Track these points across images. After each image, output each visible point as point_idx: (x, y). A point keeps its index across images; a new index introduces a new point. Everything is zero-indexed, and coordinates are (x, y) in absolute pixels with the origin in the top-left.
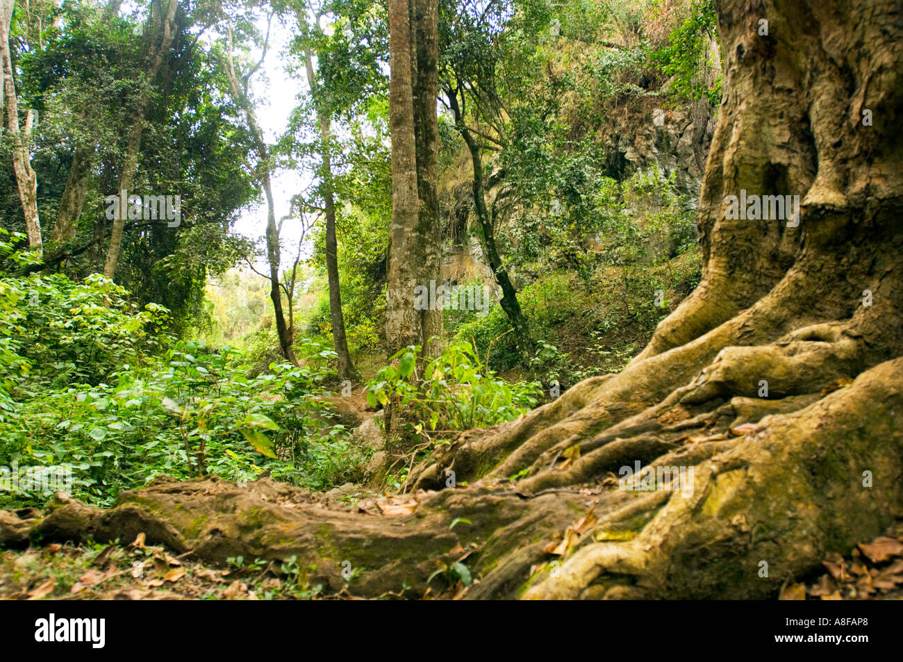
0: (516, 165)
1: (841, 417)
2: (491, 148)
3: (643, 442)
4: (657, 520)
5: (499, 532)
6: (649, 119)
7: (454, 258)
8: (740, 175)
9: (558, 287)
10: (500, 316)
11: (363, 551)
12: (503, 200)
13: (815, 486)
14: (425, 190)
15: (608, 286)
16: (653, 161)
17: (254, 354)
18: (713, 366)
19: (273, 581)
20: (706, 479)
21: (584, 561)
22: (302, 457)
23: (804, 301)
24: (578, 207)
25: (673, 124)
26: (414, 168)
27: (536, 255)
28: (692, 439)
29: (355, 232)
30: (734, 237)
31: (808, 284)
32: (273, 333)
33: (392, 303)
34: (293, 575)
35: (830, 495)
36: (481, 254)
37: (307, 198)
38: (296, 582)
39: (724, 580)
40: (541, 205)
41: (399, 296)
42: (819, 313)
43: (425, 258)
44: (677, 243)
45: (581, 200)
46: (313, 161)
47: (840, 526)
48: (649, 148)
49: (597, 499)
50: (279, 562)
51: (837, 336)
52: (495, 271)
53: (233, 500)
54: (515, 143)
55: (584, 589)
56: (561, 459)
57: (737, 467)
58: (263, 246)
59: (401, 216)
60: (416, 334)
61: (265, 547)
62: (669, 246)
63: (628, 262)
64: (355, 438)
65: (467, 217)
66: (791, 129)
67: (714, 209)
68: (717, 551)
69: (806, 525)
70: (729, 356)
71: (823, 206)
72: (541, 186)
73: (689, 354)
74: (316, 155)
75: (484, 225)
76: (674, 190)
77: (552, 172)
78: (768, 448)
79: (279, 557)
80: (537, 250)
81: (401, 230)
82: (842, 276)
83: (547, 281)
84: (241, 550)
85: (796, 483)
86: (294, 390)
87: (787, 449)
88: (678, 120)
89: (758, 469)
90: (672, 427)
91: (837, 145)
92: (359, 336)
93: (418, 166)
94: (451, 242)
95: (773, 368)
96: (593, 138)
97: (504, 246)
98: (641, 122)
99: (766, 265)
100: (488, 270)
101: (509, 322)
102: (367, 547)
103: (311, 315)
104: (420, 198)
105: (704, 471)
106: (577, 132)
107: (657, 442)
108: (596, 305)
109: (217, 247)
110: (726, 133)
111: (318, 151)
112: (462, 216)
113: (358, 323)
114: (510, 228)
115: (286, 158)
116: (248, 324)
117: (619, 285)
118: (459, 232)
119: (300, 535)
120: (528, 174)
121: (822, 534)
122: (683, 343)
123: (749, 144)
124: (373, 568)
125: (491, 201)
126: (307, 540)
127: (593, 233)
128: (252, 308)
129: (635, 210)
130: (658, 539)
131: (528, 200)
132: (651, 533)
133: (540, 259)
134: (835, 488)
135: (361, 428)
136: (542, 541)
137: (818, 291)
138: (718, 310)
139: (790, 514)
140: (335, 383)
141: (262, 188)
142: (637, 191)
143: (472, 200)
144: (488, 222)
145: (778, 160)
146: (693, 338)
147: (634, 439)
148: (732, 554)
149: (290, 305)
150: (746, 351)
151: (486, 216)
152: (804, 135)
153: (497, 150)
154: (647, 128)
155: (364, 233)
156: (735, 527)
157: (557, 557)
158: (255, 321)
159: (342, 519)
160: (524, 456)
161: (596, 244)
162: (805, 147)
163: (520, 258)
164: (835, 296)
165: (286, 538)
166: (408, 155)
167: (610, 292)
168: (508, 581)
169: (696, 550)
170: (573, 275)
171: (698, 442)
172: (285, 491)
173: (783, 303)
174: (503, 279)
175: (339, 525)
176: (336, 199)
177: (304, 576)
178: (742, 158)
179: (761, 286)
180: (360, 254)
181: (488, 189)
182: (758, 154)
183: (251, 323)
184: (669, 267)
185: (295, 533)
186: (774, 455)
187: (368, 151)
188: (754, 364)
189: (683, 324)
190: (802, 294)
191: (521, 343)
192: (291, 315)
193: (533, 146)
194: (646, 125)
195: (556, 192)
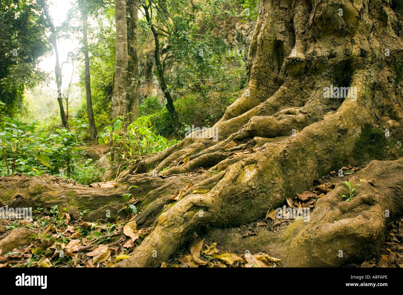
0: (175, 43)
1: (296, 144)
2: (164, 35)
3: (216, 155)
4: (218, 184)
5: (151, 192)
6: (234, 27)
7: (146, 85)
8: (264, 45)
9: (192, 99)
10: (165, 112)
11: (89, 202)
12: (168, 60)
13: (283, 171)
14: (132, 51)
15: (213, 100)
16: (235, 46)
17: (49, 127)
18: (247, 124)
19: (46, 217)
20: (239, 168)
21: (186, 201)
22: (71, 173)
23: (286, 99)
24: (202, 64)
25: (244, 30)
26: (127, 40)
27: (182, 85)
28: (237, 153)
29: (99, 71)
30: (260, 71)
31: (288, 92)
32: (59, 117)
33: (115, 103)
34: (56, 214)
35: (289, 174)
36: (158, 84)
37: (76, 54)
38: (57, 217)
39: (244, 208)
40: (186, 63)
41: (118, 100)
42: (292, 104)
43: (131, 83)
44: (244, 82)
45: (203, 61)
46: (79, 36)
47: (292, 187)
48: (233, 40)
49: (194, 178)
50: (49, 209)
51: (297, 112)
52: (164, 91)
53: (28, 182)
54: (174, 33)
55: (185, 212)
56: (182, 163)
57: (253, 163)
58: (53, 75)
59: (120, 62)
60: (126, 117)
61: (42, 202)
62: (240, 84)
63: (222, 90)
64: (97, 165)
65: (152, 67)
66: (286, 25)
67: (253, 60)
68: (242, 197)
69: (278, 186)
70: (254, 120)
71: (296, 58)
72: (186, 54)
73: (239, 120)
74: (80, 32)
75: (159, 70)
76: (243, 60)
77: (191, 48)
78: (265, 156)
79: (49, 206)
80: (183, 83)
81: (120, 69)
82: (301, 89)
83: (187, 97)
84: (31, 204)
85: (276, 169)
86: (67, 142)
87: (273, 156)
88: (247, 28)
89: (261, 164)
90: (229, 149)
91: (303, 33)
92: (101, 120)
93: (128, 40)
94: (144, 78)
95: (271, 125)
96: (209, 34)
97: (168, 80)
98: (231, 28)
99: (272, 84)
100: (161, 91)
101: (169, 115)
102: (91, 200)
103: (77, 109)
104: (129, 54)
105: (239, 164)
106: (203, 30)
107: (222, 154)
108: (208, 108)
109: (29, 75)
110: (260, 26)
111: (81, 31)
112: (150, 66)
113: (100, 113)
114: (171, 72)
115: (65, 33)
116: (46, 113)
117: (218, 100)
118: (148, 73)
119: (60, 196)
120: (180, 48)
121: (285, 190)
122: (236, 116)
123: (268, 31)
124: (94, 209)
125: (163, 60)
126: (63, 198)
127: (208, 77)
128: (48, 105)
129: (227, 67)
130: (218, 192)
131: (180, 60)
132: (215, 190)
133: (184, 87)
134: (291, 172)
135: (100, 160)
136: (169, 195)
137: (292, 95)
138: (252, 102)
139: (272, 182)
140: (89, 141)
141: (53, 47)
142: (227, 59)
143: (154, 59)
144: (161, 69)
145: (280, 39)
146: (241, 114)
147: (212, 154)
148: (248, 197)
149: (67, 105)
150: (261, 118)
151: (161, 66)
152: (291, 29)
153: (166, 36)
154: (233, 31)
155: (104, 72)
156: (250, 186)
157: (175, 201)
158: (50, 112)
159: (80, 189)
160: (166, 163)
161: (209, 81)
162: (291, 34)
163: (175, 86)
164: (298, 97)
165: (53, 198)
166: (123, 34)
167: (214, 102)
168: (154, 212)
169: (234, 196)
170: (199, 95)
171: (239, 154)
172: (55, 179)
173: (278, 99)
174: (167, 95)
175: (78, 192)
176: (90, 55)
177: (61, 214)
178: (265, 37)
179: (270, 92)
180: (102, 81)
181: (162, 54)
182: (272, 36)
183: (48, 113)
184: (240, 93)
185: (58, 195)
186: (268, 158)
187: (106, 33)
188: (264, 123)
189: (237, 108)
190: (286, 96)
191: (174, 124)
192: (67, 109)
193: (183, 35)
194: (233, 30)
195: (192, 57)
